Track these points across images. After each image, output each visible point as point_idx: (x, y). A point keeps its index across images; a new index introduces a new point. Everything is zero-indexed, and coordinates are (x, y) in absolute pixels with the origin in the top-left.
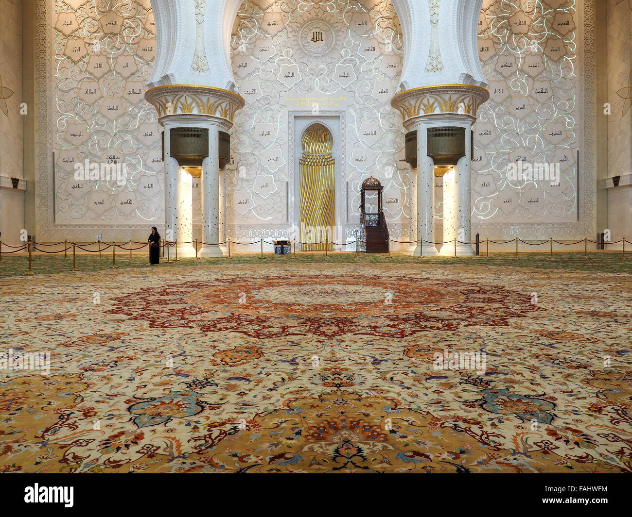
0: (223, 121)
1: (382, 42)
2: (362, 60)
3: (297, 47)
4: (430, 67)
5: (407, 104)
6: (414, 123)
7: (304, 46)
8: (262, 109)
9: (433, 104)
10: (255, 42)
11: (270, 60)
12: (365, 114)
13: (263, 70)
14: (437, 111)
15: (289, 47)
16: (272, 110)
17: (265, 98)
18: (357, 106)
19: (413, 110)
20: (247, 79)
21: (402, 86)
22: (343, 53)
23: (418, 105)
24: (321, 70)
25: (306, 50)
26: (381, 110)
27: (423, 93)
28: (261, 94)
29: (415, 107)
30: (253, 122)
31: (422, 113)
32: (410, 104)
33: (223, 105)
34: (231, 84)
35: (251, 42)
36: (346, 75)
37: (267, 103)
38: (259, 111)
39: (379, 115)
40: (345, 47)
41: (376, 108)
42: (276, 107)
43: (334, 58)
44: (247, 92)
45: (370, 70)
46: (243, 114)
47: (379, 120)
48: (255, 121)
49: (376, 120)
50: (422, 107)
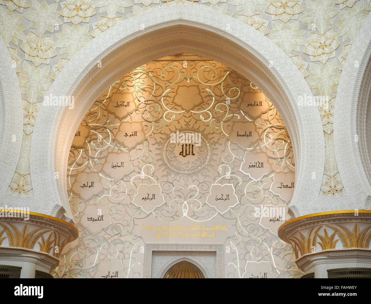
0: (43, 257)
1: (273, 156)
2: (246, 179)
3: (161, 162)
4: (327, 189)
5: (298, 236)
6: (309, 262)
7: (169, 161)
8: (110, 241)
9: (333, 236)
10: (108, 155)
11: (125, 179)
12: (252, 248)
13: (115, 191)
14: (339, 246)
15: (150, 163)
16: (122, 242)
17: (115, 227)
18: (240, 238)
19: (306, 245)
20: (92, 202)
21: (290, 212)
22: (220, 169)
23: (312, 237)
24: (192, 190)
25: (172, 166)
26: (274, 244)
27: (318, 222)
28: (108, 221)
29: (309, 240)
30: (96, 258)
31: (318, 249)
32: (302, 236)
33: (46, 236)
34: (58, 208)
35: (101, 156)
36: (225, 197)
37: (116, 233)
38: (105, 244)
39: (270, 250)
40: (223, 163)
41: (266, 242)
42: (130, 238)
43: (210, 177)
44: (91, 219)
45: (258, 191)
46: (82, 247)
47: (271, 258)
48: (99, 257)
49: (266, 257)
50: (318, 240)
